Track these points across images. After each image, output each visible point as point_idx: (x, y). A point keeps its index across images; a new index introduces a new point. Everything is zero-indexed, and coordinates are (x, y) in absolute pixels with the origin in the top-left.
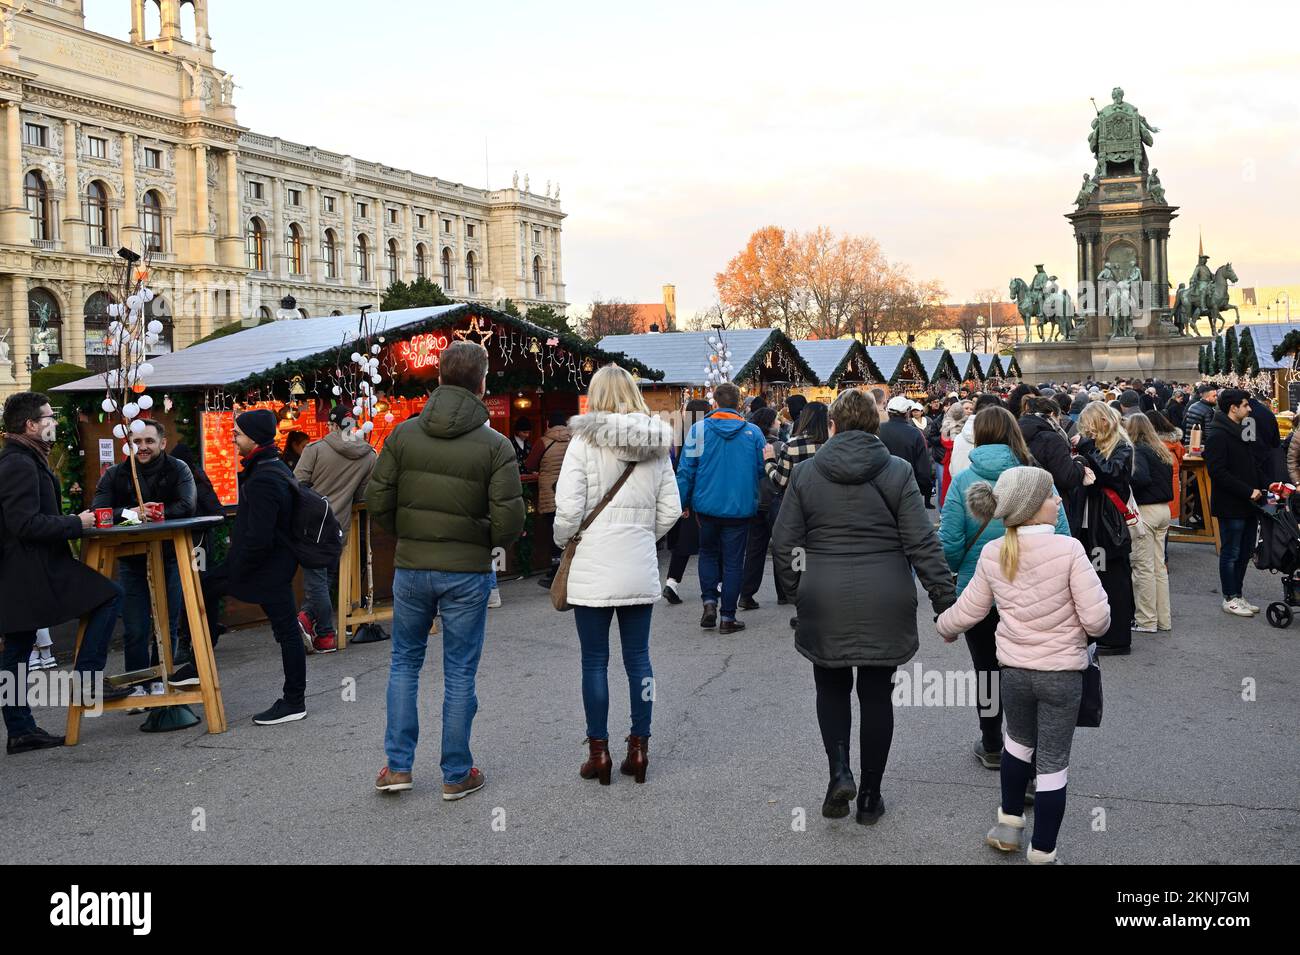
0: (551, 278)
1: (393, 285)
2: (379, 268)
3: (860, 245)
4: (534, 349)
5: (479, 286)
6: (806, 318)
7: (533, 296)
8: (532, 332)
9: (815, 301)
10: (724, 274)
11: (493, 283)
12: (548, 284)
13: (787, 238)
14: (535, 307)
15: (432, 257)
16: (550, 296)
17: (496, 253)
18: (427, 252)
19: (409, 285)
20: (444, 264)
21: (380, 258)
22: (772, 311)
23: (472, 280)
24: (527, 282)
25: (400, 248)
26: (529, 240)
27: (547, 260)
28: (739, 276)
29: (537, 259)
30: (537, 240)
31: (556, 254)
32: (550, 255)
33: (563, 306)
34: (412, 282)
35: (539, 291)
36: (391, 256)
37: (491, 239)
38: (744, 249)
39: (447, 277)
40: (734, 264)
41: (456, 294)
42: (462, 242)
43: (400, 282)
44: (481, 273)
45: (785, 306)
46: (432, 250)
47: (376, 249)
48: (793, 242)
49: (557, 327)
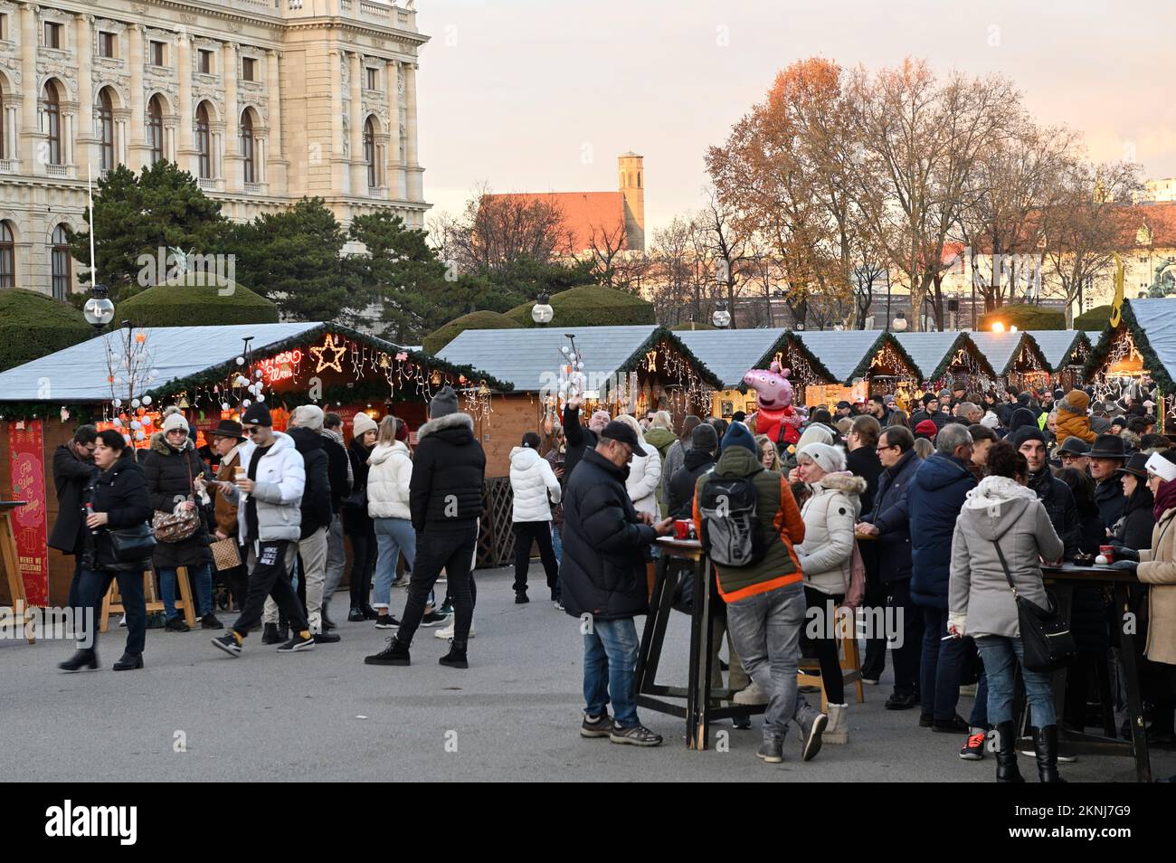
0: (396, 157)
1: (110, 174)
2: (83, 141)
3: (983, 93)
4: (384, 364)
5: (262, 171)
6: (880, 235)
7: (363, 190)
8: (383, 348)
9: (898, 202)
10: (724, 149)
11: (288, 166)
12: (391, 167)
13: (844, 82)
14: (368, 213)
15: (178, 118)
16: (394, 189)
17: (295, 111)
18: (169, 110)
19: (138, 173)
20: (200, 131)
21: (83, 121)
22: (813, 220)
23: (250, 161)
24: (352, 165)
25: (120, 103)
26: (357, 85)
27: (389, 123)
28: (753, 152)
29: (370, 121)
30: (372, 86)
31: (408, 111)
32: (395, 112)
33: (421, 208)
34: (145, 169)
35: (374, 181)
36: (102, 118)
37: (287, 84)
38: (763, 101)
39: (205, 157)
40: (742, 129)
41: (220, 187)
42: (233, 90)
43: (121, 168)
44: (267, 147)
45: (840, 210)
46: (178, 106)
47: (76, 106)
48: (856, 88)
49: (407, 250)
